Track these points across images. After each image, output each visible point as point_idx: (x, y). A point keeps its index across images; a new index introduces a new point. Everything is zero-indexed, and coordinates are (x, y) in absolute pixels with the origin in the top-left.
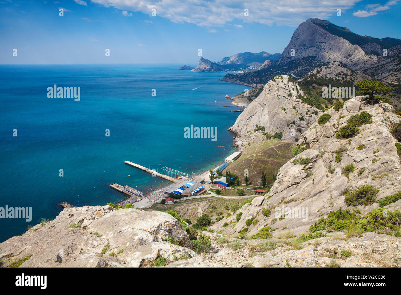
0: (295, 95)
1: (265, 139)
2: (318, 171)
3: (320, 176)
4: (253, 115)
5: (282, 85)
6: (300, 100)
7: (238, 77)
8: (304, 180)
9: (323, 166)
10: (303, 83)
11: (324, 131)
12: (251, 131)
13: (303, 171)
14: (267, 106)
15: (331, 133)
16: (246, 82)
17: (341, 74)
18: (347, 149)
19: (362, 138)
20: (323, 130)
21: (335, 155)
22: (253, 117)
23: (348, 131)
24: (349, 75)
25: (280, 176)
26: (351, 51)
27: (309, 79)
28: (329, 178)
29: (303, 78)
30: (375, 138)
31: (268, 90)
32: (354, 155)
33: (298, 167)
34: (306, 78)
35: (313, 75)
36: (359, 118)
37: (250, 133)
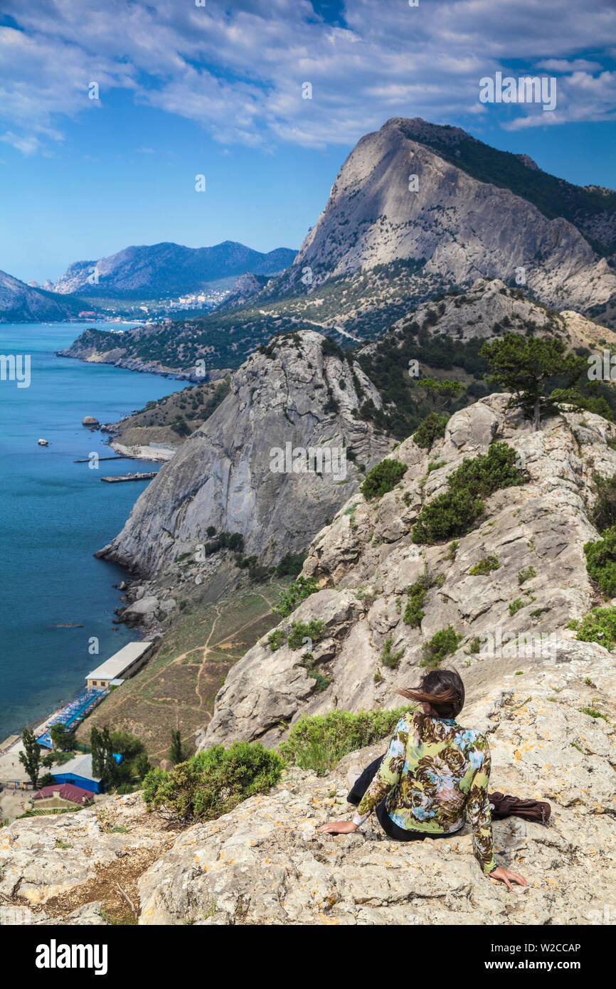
0: (351, 407)
1: (245, 580)
2: (349, 667)
3: (354, 681)
4: (195, 492)
5: (298, 368)
6: (370, 426)
7: (131, 342)
8: (307, 705)
9: (366, 645)
10: (380, 360)
11: (377, 522)
12: (188, 555)
13: (303, 671)
14: (246, 454)
15: (397, 526)
16: (165, 363)
17: (512, 323)
18: (443, 576)
19: (490, 536)
20: (374, 516)
21: (406, 600)
22: (196, 499)
23: (448, 514)
24: (539, 328)
25: (226, 698)
26: (543, 241)
27: (400, 346)
28: (384, 687)
29: (380, 342)
30: (527, 532)
31: (248, 389)
32: (462, 596)
33: (283, 660)
34: (387, 341)
35: (413, 329)
36: (483, 467)
37: (185, 561)
